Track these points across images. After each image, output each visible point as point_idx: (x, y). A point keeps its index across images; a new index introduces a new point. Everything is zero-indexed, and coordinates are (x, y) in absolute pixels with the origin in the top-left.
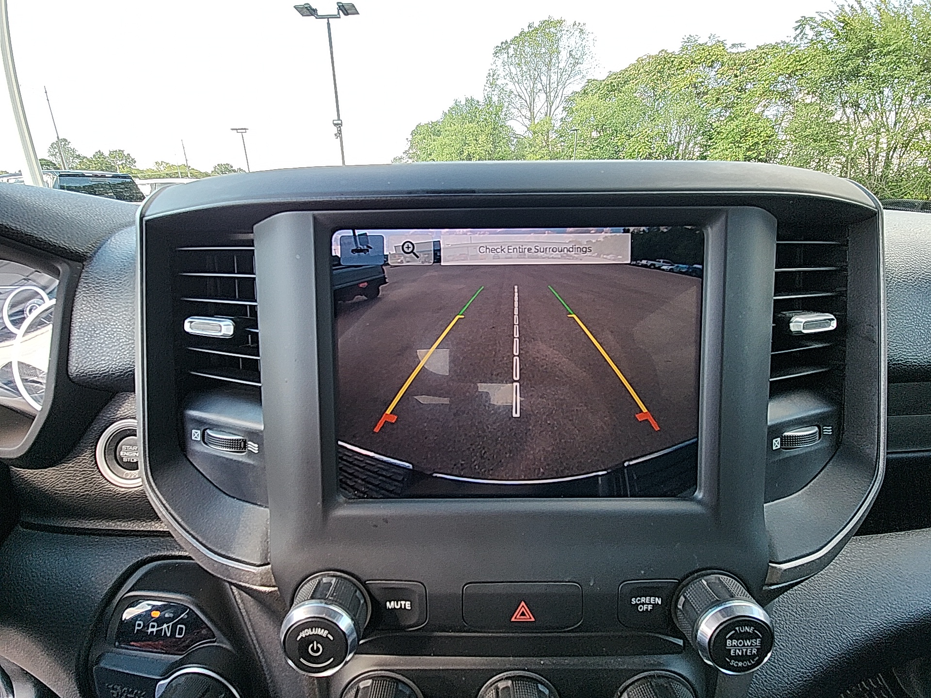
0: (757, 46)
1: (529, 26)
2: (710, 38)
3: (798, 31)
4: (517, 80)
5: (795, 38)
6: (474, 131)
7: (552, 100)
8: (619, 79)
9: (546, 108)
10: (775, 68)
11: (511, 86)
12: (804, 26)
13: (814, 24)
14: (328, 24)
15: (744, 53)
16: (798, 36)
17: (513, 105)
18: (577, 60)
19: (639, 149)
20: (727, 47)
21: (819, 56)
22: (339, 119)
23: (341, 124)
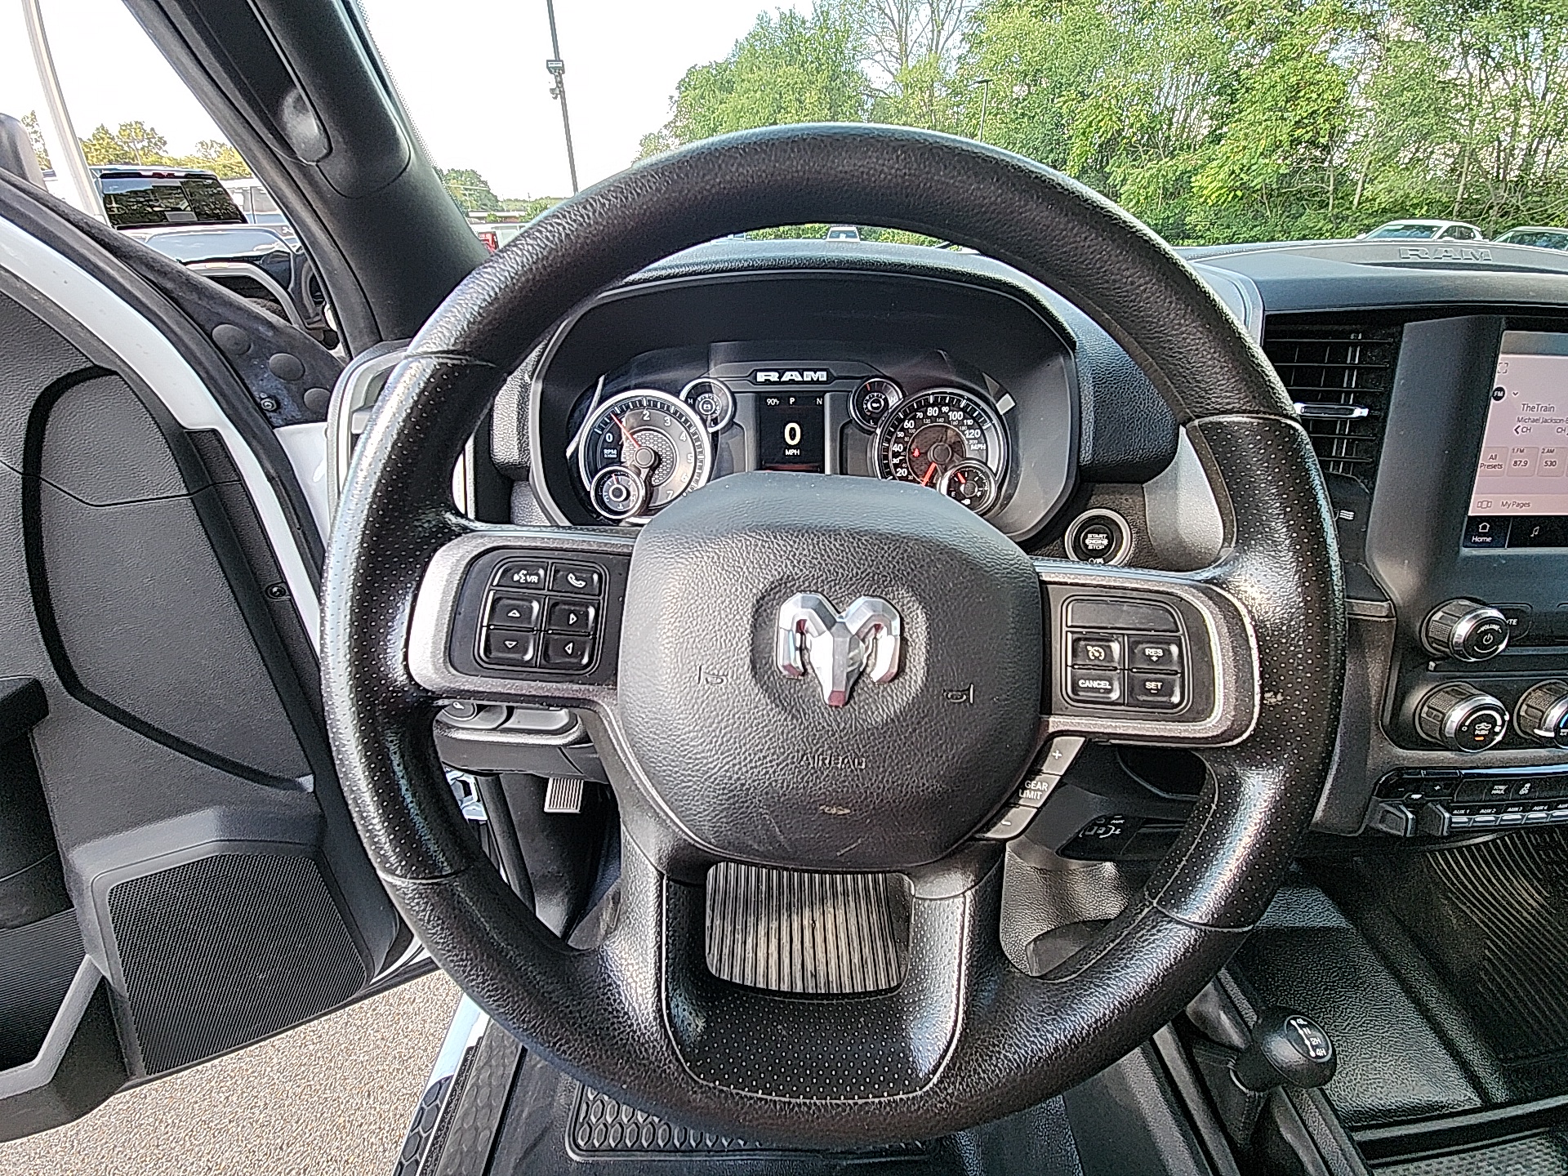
6: (796, 83)
7: (941, 18)
9: (930, 35)
17: (868, 28)
19: (1100, 121)
22: (558, 59)
23: (562, 69)
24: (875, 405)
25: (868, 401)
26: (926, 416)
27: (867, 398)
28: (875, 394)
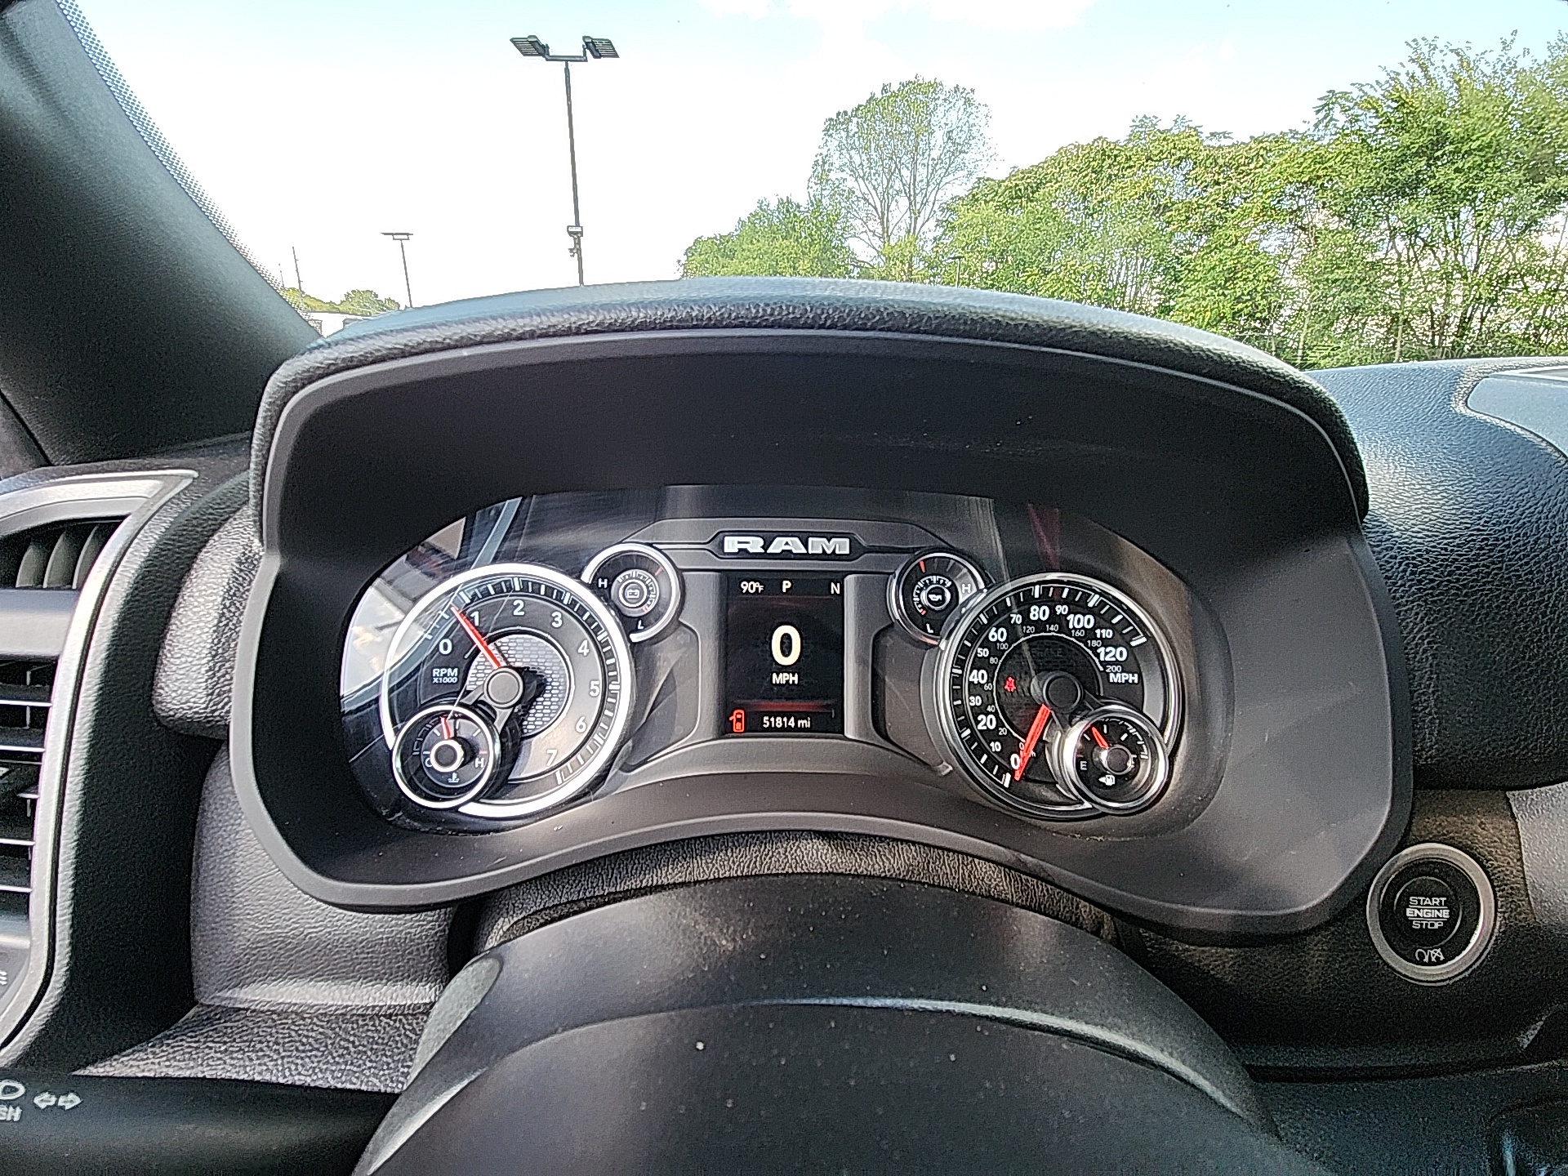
0: (1251, 137)
1: (884, 90)
2: (1176, 121)
3: (1321, 115)
4: (862, 175)
5: (1316, 126)
6: (791, 253)
7: (918, 207)
8: (1029, 181)
9: (908, 221)
10: (1281, 173)
11: (850, 183)
12: (1331, 106)
13: (1347, 104)
14: (567, 70)
15: (1229, 147)
16: (1320, 122)
17: (855, 213)
18: (959, 147)
19: (1062, 292)
20: (1203, 136)
21: (1356, 155)
22: (577, 224)
23: (582, 233)
24: (935, 598)
25: (921, 589)
26: (1027, 621)
27: (921, 584)
28: (934, 579)
